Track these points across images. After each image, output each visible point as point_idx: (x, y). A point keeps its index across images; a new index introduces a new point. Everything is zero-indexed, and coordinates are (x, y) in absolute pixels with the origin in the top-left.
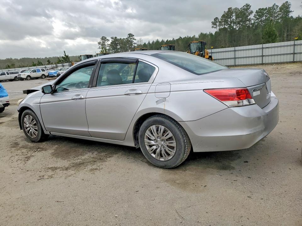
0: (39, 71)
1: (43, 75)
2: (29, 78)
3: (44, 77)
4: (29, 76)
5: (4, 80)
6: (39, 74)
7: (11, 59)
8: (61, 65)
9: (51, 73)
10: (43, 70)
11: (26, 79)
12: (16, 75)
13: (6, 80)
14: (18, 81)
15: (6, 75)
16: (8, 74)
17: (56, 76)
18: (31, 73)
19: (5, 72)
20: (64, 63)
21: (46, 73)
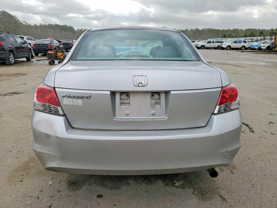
0: (240, 42)
1: (244, 46)
2: (229, 48)
3: (243, 49)
4: (229, 46)
5: (210, 48)
6: (239, 45)
7: (238, 29)
8: (269, 37)
9: (253, 45)
10: (245, 42)
11: (226, 49)
12: (219, 44)
13: (212, 48)
14: (220, 49)
15: (212, 43)
16: (213, 42)
17: (257, 49)
18: (232, 43)
19: (212, 41)
20: (273, 36)
21: (247, 45)
